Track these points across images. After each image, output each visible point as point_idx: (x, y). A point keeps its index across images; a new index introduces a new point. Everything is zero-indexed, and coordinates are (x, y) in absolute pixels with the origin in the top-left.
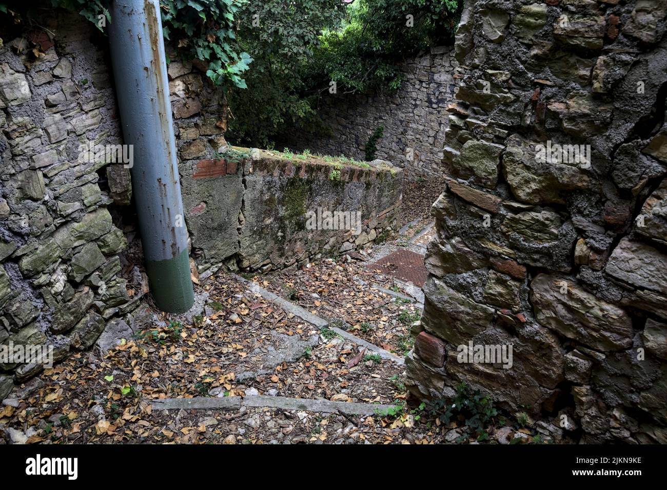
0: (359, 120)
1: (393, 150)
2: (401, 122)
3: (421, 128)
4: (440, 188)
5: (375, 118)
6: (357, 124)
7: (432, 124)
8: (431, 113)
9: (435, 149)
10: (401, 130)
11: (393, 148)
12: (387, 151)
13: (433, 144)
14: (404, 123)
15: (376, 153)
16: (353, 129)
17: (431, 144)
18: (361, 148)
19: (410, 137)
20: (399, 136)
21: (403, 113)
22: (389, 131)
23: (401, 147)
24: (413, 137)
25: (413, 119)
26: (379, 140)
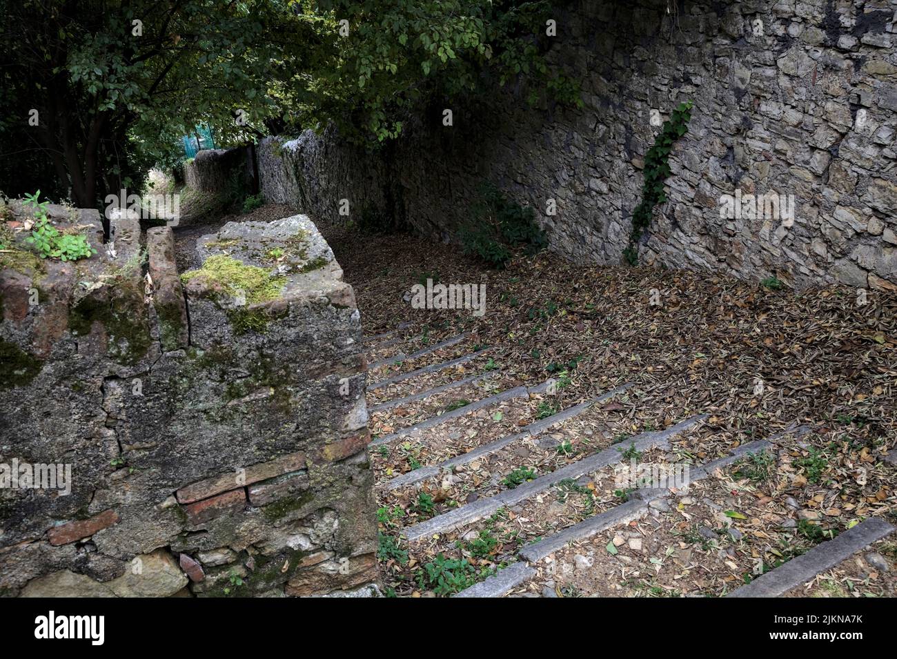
0: (637, 83)
1: (709, 181)
2: (740, 94)
3: (793, 117)
4: (812, 327)
5: (675, 79)
6: (631, 96)
7: (829, 106)
8: (830, 68)
9: (827, 191)
10: (736, 120)
11: (711, 175)
12: (694, 179)
13: (823, 177)
14: (746, 100)
15: (669, 181)
16: (621, 106)
17: (817, 176)
18: (636, 162)
19: (756, 145)
20: (729, 140)
21: (746, 64)
22: (704, 120)
23: (731, 174)
24: (767, 147)
25: (772, 85)
26: (679, 146)
